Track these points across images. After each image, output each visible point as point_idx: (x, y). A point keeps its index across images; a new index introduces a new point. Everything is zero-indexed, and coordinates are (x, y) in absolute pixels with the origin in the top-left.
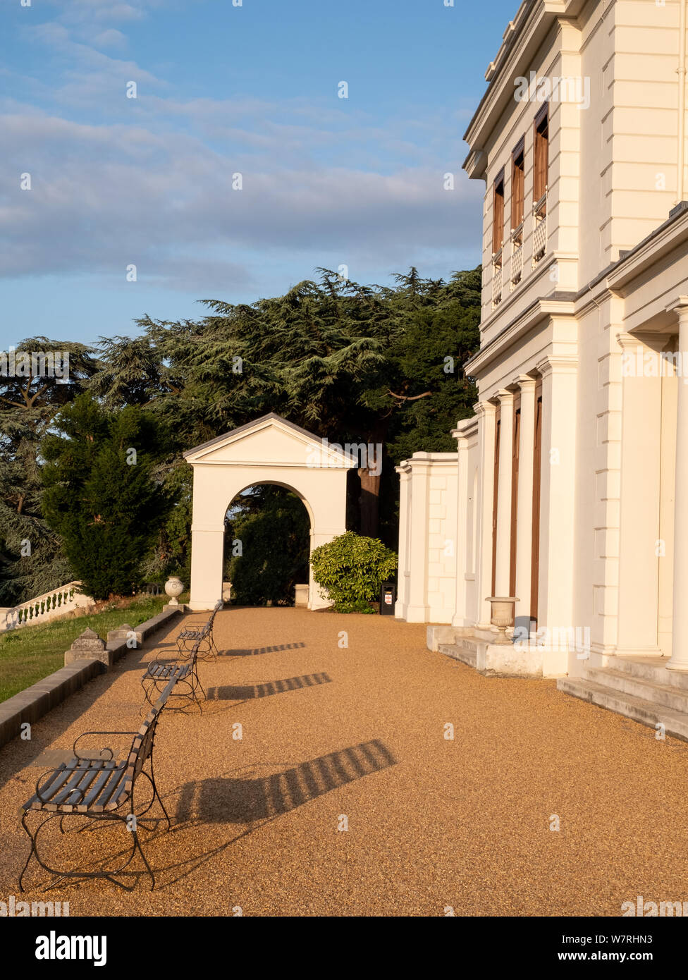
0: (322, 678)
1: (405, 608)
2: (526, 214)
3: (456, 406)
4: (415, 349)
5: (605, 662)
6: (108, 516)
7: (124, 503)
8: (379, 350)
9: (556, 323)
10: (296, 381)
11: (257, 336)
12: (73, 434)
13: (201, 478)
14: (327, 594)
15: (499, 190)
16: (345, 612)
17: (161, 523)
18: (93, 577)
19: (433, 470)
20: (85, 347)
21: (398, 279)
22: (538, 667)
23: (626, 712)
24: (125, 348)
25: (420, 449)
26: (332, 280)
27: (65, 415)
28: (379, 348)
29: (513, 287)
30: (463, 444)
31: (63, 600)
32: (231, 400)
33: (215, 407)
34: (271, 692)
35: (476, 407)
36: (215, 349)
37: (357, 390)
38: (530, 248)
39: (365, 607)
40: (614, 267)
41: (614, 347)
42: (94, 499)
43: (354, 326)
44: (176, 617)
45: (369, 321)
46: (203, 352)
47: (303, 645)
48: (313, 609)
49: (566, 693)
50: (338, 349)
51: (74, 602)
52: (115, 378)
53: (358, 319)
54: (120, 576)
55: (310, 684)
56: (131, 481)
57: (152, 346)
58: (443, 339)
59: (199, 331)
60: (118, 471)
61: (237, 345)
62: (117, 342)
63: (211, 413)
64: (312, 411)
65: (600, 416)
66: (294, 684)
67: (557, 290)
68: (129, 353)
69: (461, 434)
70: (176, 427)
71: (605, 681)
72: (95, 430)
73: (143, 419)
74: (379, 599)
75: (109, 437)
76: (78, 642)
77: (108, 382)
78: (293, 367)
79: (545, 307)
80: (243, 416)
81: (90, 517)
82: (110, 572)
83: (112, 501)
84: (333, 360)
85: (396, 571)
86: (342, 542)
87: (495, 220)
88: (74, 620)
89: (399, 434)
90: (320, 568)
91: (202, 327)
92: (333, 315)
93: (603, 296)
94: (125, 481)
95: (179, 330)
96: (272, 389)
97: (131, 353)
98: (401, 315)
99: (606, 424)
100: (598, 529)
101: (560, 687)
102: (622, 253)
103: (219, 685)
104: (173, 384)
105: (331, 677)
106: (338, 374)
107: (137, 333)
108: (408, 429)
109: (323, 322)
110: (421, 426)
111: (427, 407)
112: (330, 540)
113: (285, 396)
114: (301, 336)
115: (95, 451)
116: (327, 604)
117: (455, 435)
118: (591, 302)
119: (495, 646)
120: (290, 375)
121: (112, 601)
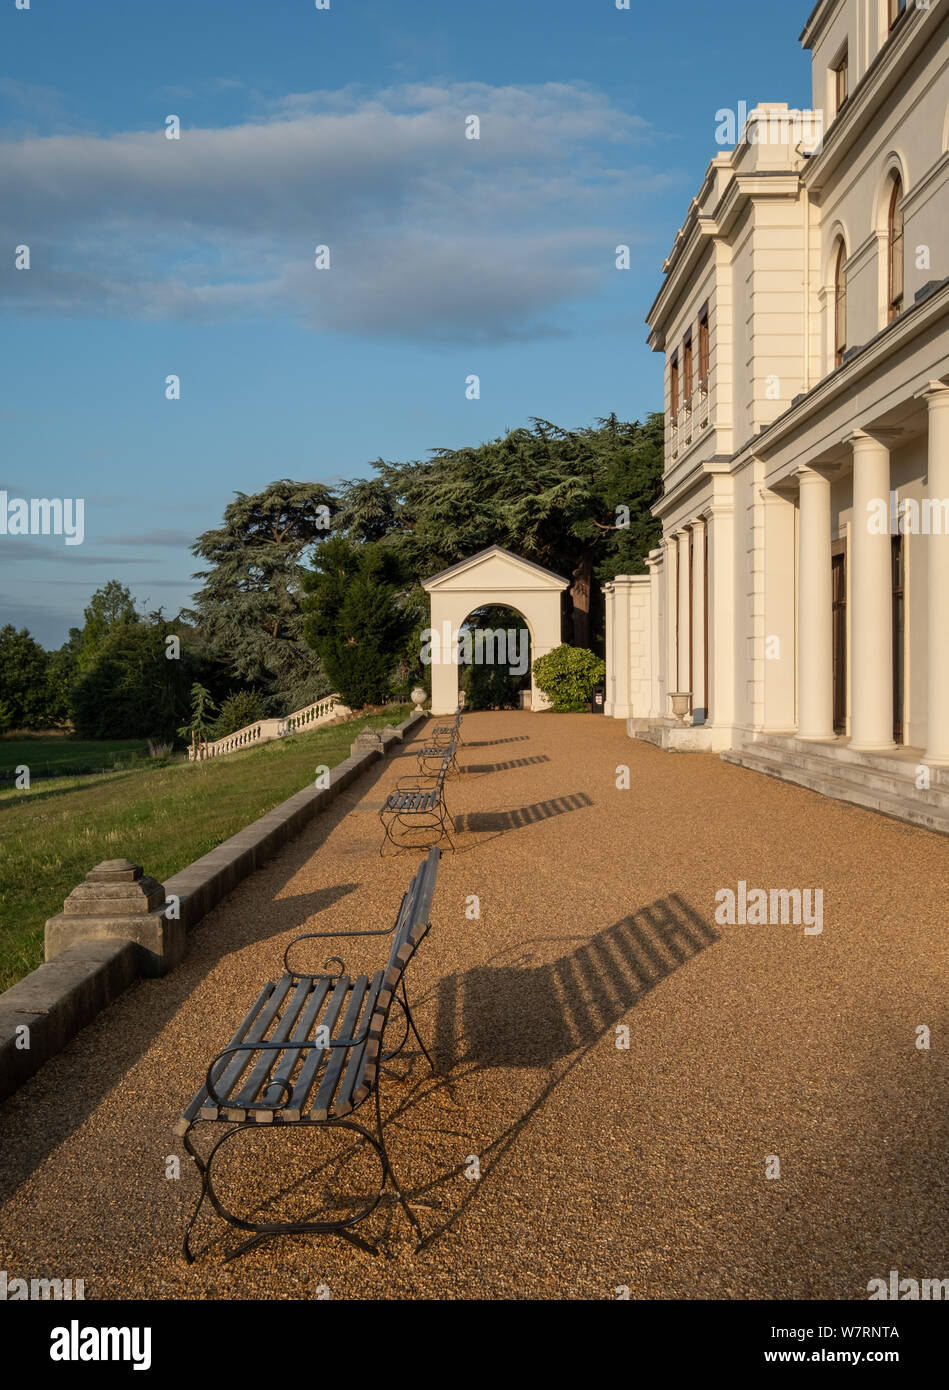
0: (543, 759)
1: (613, 706)
2: (694, 389)
3: (651, 533)
4: (615, 485)
5: (755, 738)
6: (359, 638)
7: (374, 626)
8: (585, 487)
9: (717, 480)
10: (515, 516)
11: (481, 478)
12: (327, 569)
13: (437, 602)
14: (547, 698)
15: (675, 365)
16: (562, 712)
17: (404, 643)
18: (349, 690)
19: (632, 590)
20: (325, 487)
21: (600, 423)
22: (708, 745)
23: (762, 771)
24: (363, 488)
25: (623, 572)
26: (543, 426)
27: (320, 553)
28: (585, 485)
29: (686, 447)
30: (654, 569)
31: (324, 710)
32: (460, 534)
33: (447, 542)
34: (506, 767)
35: (661, 542)
36: (443, 490)
37: (569, 521)
38: (697, 417)
39: (579, 707)
40: (757, 438)
41: (758, 500)
42: (348, 624)
43: (563, 466)
44: (422, 720)
45: (576, 462)
46: (433, 493)
47: (528, 738)
48: (536, 710)
49: (726, 761)
50: (551, 487)
51: (334, 711)
52: (356, 515)
53: (567, 460)
54: (371, 688)
55: (534, 763)
56: (379, 607)
57: (387, 485)
58: (639, 476)
59: (427, 470)
60: (367, 600)
61: (463, 487)
62: (356, 484)
63: (444, 548)
64: (530, 542)
65: (749, 552)
66: (523, 763)
67: (717, 453)
68: (366, 493)
69: (652, 562)
70: (413, 559)
71: (752, 751)
72: (346, 565)
73: (386, 554)
74: (591, 700)
75: (358, 571)
76: (360, 737)
77: (349, 519)
78: (512, 503)
79: (708, 468)
80: (471, 548)
81: (344, 639)
82: (364, 685)
83: (363, 625)
84: (545, 498)
85: (604, 676)
86: (558, 653)
87: (672, 391)
88: (336, 726)
89: (604, 559)
90: (541, 676)
91: (430, 467)
92: (544, 457)
93: (749, 461)
94: (373, 607)
95: (409, 470)
96: (494, 524)
97: (368, 493)
98: (603, 455)
99: (752, 558)
100: (749, 638)
101: (722, 757)
102: (762, 427)
103: (468, 764)
104: (406, 519)
105: (550, 757)
106: (550, 510)
107: (373, 475)
108: (610, 555)
109: (536, 465)
110: (622, 551)
111: (628, 535)
112: (548, 652)
113: (506, 530)
114: (517, 477)
115: (347, 584)
116: (547, 705)
117: (647, 563)
118: (741, 464)
119: (675, 730)
120: (510, 512)
121: (365, 709)
